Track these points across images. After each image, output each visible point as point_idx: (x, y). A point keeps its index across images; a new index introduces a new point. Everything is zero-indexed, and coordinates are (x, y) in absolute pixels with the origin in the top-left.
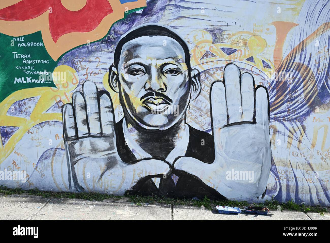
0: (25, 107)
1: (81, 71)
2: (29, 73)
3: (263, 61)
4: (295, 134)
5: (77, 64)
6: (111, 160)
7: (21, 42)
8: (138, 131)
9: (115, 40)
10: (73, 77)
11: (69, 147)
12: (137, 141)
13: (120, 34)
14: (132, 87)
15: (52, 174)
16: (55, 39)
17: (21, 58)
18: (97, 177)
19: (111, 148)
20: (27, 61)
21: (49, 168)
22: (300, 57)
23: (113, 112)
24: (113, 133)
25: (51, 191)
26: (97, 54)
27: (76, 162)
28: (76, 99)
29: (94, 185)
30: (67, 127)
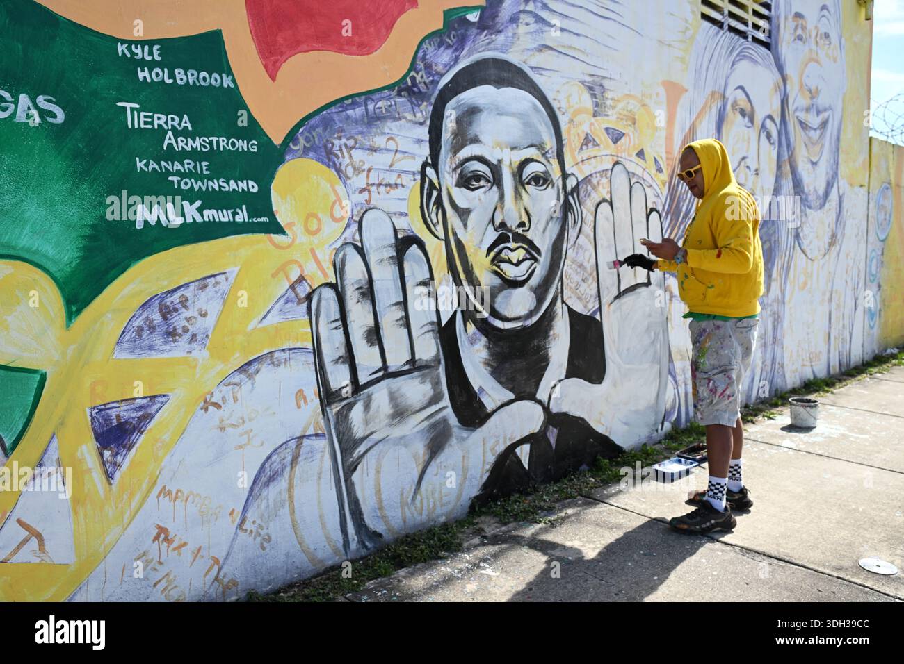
0: (183, 316)
1: (352, 180)
2: (189, 185)
5: (340, 155)
6: (438, 429)
7: (152, 65)
8: (486, 337)
10: (333, 197)
11: (337, 423)
12: (486, 363)
13: (437, 73)
14: (470, 222)
15: (294, 525)
16: (270, 66)
17: (156, 127)
18: (411, 490)
19: (435, 399)
20: (179, 139)
21: (283, 508)
24: (438, 354)
25: (294, 580)
26: (391, 127)
27: (355, 464)
28: (347, 268)
29: (405, 513)
30: (327, 360)
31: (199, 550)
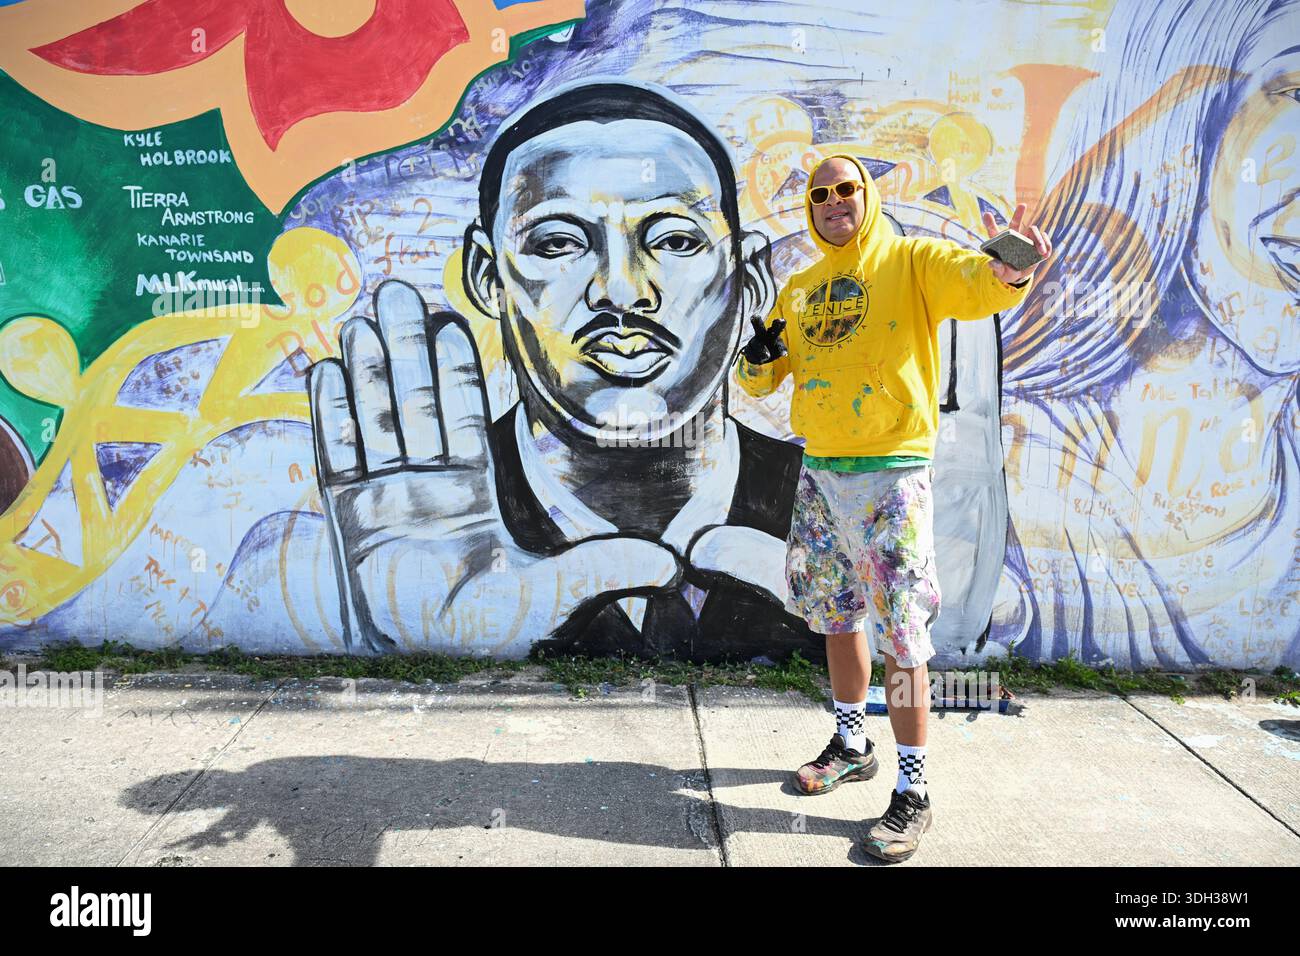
0: (176, 376)
1: (365, 248)
2: (185, 257)
3: (981, 201)
4: (1083, 441)
5: (351, 222)
6: (480, 544)
7: (153, 150)
8: (568, 445)
9: (480, 136)
10: (341, 268)
11: (338, 507)
12: (566, 478)
13: (496, 116)
14: (544, 298)
15: (285, 598)
16: (271, 137)
17: (156, 206)
18: (437, 603)
19: (479, 507)
20: (176, 215)
21: (274, 577)
22: (1104, 186)
23: (481, 383)
24: (484, 454)
25: (283, 653)
26: (421, 186)
27: (363, 555)
28: (355, 343)
29: (428, 628)
30: (328, 438)
31: (187, 590)
